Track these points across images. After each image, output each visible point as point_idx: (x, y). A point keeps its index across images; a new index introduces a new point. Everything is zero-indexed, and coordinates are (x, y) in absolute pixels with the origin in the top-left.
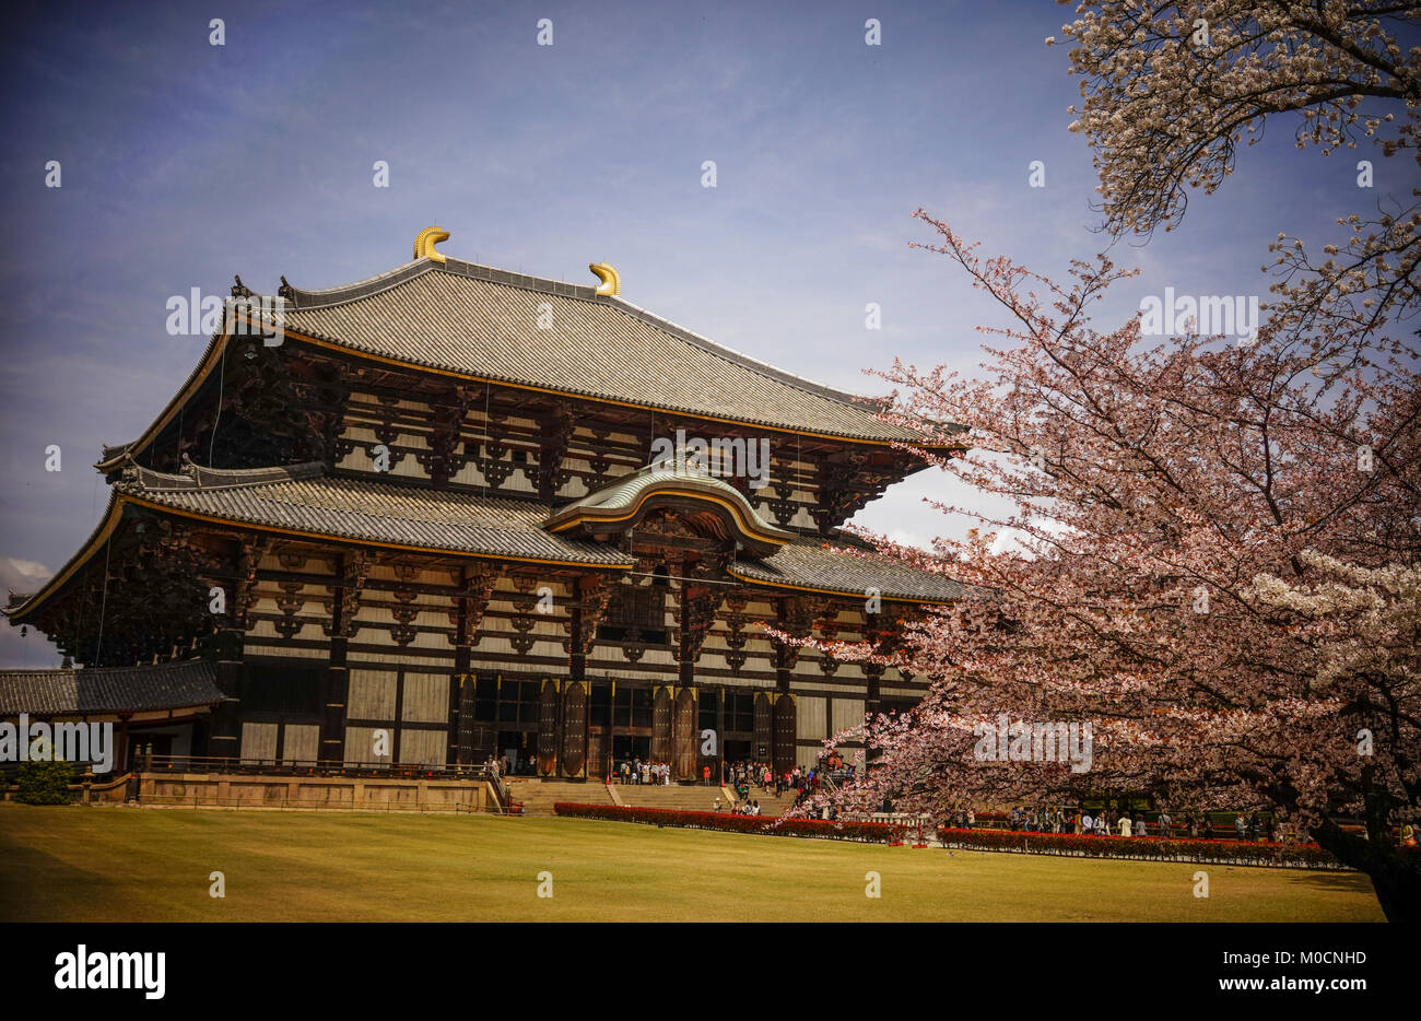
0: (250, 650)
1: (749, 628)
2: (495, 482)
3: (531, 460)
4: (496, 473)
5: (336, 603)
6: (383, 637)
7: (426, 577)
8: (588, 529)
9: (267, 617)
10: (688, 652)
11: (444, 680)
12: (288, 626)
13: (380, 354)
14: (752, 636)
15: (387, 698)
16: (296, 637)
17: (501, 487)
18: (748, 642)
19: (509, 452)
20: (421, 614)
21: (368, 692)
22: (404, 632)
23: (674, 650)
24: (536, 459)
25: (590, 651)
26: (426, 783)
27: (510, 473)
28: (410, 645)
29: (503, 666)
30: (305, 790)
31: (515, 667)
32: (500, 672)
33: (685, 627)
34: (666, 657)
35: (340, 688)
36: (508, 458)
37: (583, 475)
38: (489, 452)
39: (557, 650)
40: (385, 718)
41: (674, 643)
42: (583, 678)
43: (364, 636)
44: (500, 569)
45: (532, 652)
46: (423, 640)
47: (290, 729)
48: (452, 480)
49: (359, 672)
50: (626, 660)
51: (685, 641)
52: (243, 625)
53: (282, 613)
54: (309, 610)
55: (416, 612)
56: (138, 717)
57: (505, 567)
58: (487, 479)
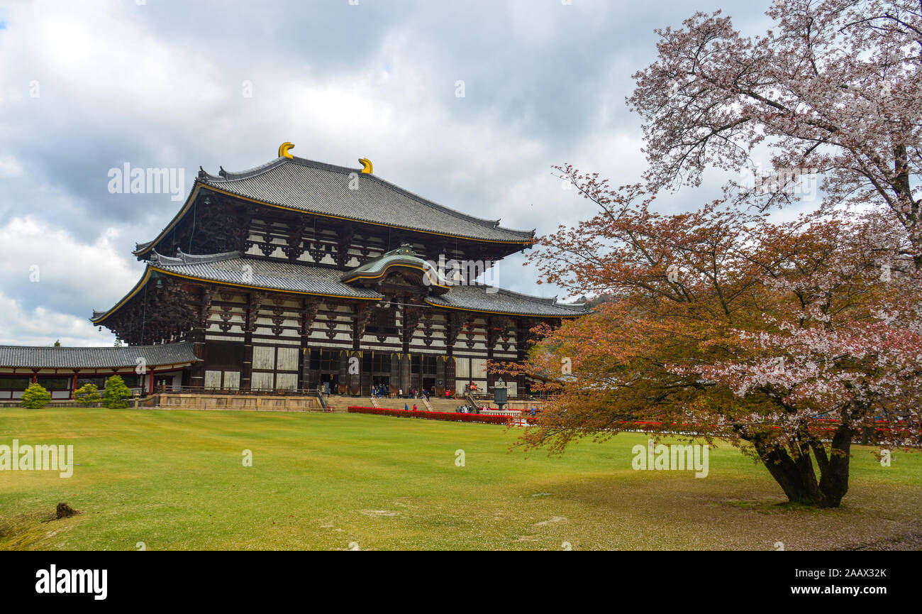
0: (208, 337)
1: (434, 327)
2: (317, 260)
3: (334, 250)
4: (318, 255)
5: (247, 316)
6: (269, 332)
7: (287, 304)
8: (362, 282)
9: (216, 322)
10: (407, 338)
11: (297, 351)
12: (225, 326)
13: (266, 202)
14: (435, 330)
15: (270, 360)
16: (229, 331)
17: (320, 262)
18: (434, 333)
19: (324, 246)
20: (285, 321)
21: (262, 356)
22: (278, 330)
23: (400, 337)
24: (336, 249)
25: (362, 338)
26: (289, 398)
27: (324, 256)
28: (280, 335)
29: (322, 344)
30: (235, 400)
31: (328, 345)
32: (321, 347)
33: (405, 327)
34: (396, 340)
35: (248, 354)
36: (323, 249)
37: (358, 257)
38: (315, 247)
39: (347, 337)
40: (270, 368)
41: (400, 334)
42: (359, 350)
43: (259, 331)
44: (322, 300)
45: (335, 338)
46: (286, 333)
47: (227, 373)
48: (298, 259)
49: (257, 347)
50: (378, 341)
51: (405, 333)
52: (205, 326)
53: (222, 320)
54: (235, 319)
55: (283, 320)
56: (157, 369)
57: (324, 299)
58: (314, 259)
